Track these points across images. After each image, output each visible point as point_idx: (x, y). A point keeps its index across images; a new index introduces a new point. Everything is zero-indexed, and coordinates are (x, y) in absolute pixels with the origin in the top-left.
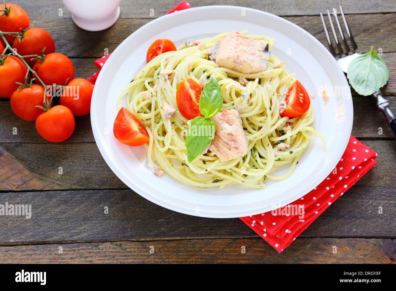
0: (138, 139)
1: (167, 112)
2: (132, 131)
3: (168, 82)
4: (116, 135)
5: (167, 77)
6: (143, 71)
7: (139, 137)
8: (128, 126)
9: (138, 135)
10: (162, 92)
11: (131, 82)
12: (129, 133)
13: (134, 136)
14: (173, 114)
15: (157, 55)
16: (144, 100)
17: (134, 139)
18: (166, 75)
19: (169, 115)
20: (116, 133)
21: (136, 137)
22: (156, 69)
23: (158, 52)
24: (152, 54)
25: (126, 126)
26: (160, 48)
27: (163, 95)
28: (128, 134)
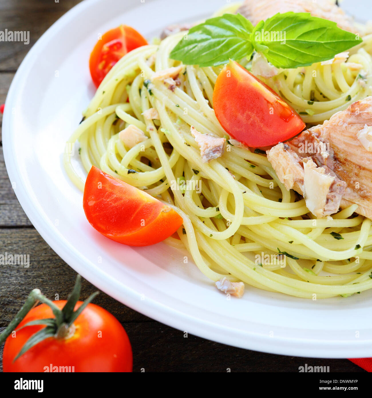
0: (163, 220)
1: (207, 148)
2: (142, 205)
3: (179, 90)
4: (103, 227)
5: (172, 82)
6: (104, 92)
7: (165, 214)
8: (126, 198)
9: (162, 210)
10: (173, 116)
11: (80, 123)
12: (138, 211)
13: (152, 215)
14: (221, 148)
15: (116, 60)
16: (128, 149)
17: (154, 221)
18: (166, 79)
19: (214, 152)
20: (99, 225)
21: (160, 216)
22: (130, 84)
23: (116, 53)
24: (104, 62)
25: (121, 199)
26: (119, 45)
27: (178, 121)
28: (134, 216)
